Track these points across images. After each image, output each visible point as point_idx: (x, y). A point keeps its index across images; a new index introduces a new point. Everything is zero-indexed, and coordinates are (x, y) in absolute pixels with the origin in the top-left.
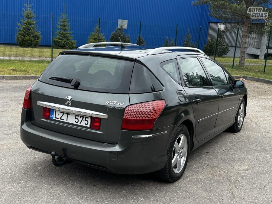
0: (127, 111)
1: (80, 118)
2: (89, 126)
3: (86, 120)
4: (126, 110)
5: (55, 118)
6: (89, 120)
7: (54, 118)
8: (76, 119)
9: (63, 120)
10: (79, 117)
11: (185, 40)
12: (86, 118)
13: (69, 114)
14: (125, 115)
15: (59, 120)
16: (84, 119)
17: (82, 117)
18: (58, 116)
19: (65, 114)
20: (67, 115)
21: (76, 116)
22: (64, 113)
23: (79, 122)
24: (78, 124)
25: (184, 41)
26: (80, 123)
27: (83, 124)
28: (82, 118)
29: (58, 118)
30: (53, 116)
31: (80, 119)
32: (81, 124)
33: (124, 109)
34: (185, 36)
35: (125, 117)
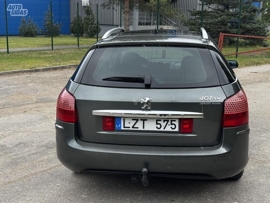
0: (227, 105)
1: (164, 122)
2: (177, 129)
3: (172, 124)
4: (225, 104)
5: (124, 127)
6: (177, 123)
7: (122, 128)
8: (157, 124)
9: (138, 128)
10: (162, 121)
11: (47, 19)
12: (171, 121)
13: (146, 120)
14: (226, 111)
15: (131, 129)
16: (169, 123)
17: (166, 120)
18: (129, 124)
19: (139, 121)
20: (142, 121)
21: (157, 121)
22: (137, 120)
23: (163, 127)
24: (162, 129)
25: (45, 21)
26: (164, 129)
27: (168, 129)
28: (166, 122)
29: (129, 128)
30: (121, 126)
31: (163, 124)
32: (166, 130)
33: (223, 103)
34: (45, 14)
35: (226, 112)
